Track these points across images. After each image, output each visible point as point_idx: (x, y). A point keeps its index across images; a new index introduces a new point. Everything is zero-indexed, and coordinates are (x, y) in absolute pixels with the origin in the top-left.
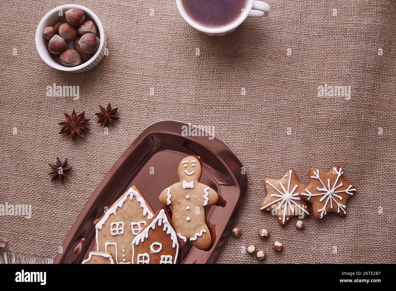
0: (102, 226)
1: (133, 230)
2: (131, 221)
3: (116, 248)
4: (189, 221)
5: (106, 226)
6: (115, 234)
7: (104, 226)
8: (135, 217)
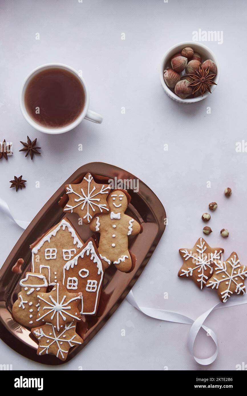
0: (37, 251)
1: (64, 256)
2: (63, 248)
3: (49, 270)
4: (114, 247)
5: (41, 251)
6: (49, 258)
7: (40, 250)
8: (66, 245)
